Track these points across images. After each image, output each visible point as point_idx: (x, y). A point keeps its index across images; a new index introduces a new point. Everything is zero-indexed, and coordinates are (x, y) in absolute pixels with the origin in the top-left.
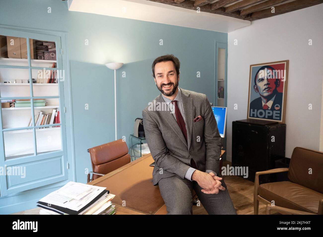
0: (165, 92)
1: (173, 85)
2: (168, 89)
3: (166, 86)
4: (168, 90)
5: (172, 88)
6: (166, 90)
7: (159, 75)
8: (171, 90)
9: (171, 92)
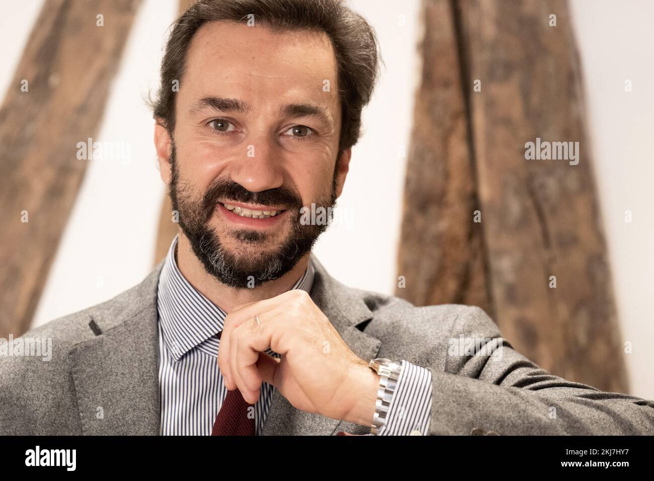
0: (229, 244)
1: (290, 214)
2: (259, 228)
3: (246, 210)
4: (252, 237)
5: (280, 229)
6: (238, 235)
7: (213, 112)
8: (273, 246)
9: (268, 259)
